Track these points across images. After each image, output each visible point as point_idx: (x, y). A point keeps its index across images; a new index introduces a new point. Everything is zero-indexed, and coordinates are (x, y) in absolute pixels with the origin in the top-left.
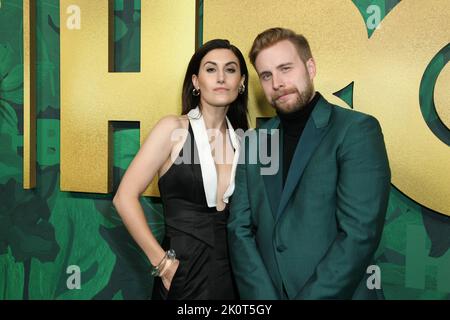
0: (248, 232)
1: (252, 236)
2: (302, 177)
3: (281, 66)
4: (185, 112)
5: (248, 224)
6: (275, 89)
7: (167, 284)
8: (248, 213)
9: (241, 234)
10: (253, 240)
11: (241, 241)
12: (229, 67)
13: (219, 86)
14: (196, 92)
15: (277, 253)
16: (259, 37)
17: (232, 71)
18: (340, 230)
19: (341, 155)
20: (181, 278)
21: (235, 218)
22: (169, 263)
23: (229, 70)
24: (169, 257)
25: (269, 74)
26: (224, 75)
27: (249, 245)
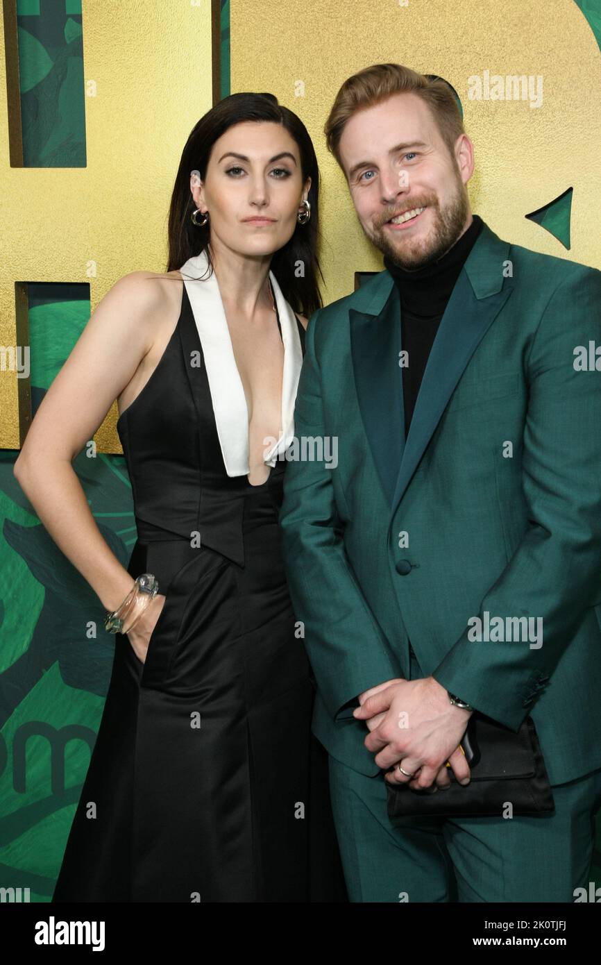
0: (327, 534)
1: (336, 543)
2: (446, 411)
3: (399, 148)
4: (175, 263)
5: (327, 517)
6: (385, 202)
7: (141, 649)
8: (327, 493)
9: (312, 539)
10: (340, 552)
11: (312, 556)
12: (277, 166)
13: (254, 212)
14: (200, 217)
15: (398, 579)
16: (350, 83)
17: (283, 174)
18: (533, 523)
19: (532, 361)
20: (171, 636)
21: (298, 504)
22: (142, 603)
23: (278, 172)
24: (142, 591)
25: (370, 168)
26: (266, 187)
27: (330, 563)
